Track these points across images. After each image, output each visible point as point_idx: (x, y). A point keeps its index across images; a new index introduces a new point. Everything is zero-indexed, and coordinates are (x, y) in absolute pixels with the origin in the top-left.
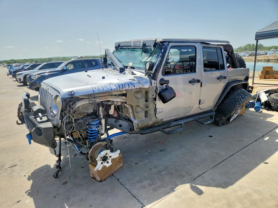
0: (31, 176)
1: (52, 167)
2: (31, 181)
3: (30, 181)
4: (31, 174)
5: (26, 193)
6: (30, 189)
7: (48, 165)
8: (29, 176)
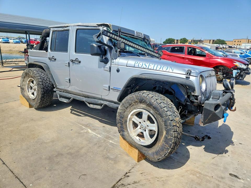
0: (224, 152)
1: (204, 147)
2: (226, 148)
3: (227, 150)
4: (223, 154)
5: (234, 145)
6: (230, 145)
7: (205, 150)
8: (225, 153)
